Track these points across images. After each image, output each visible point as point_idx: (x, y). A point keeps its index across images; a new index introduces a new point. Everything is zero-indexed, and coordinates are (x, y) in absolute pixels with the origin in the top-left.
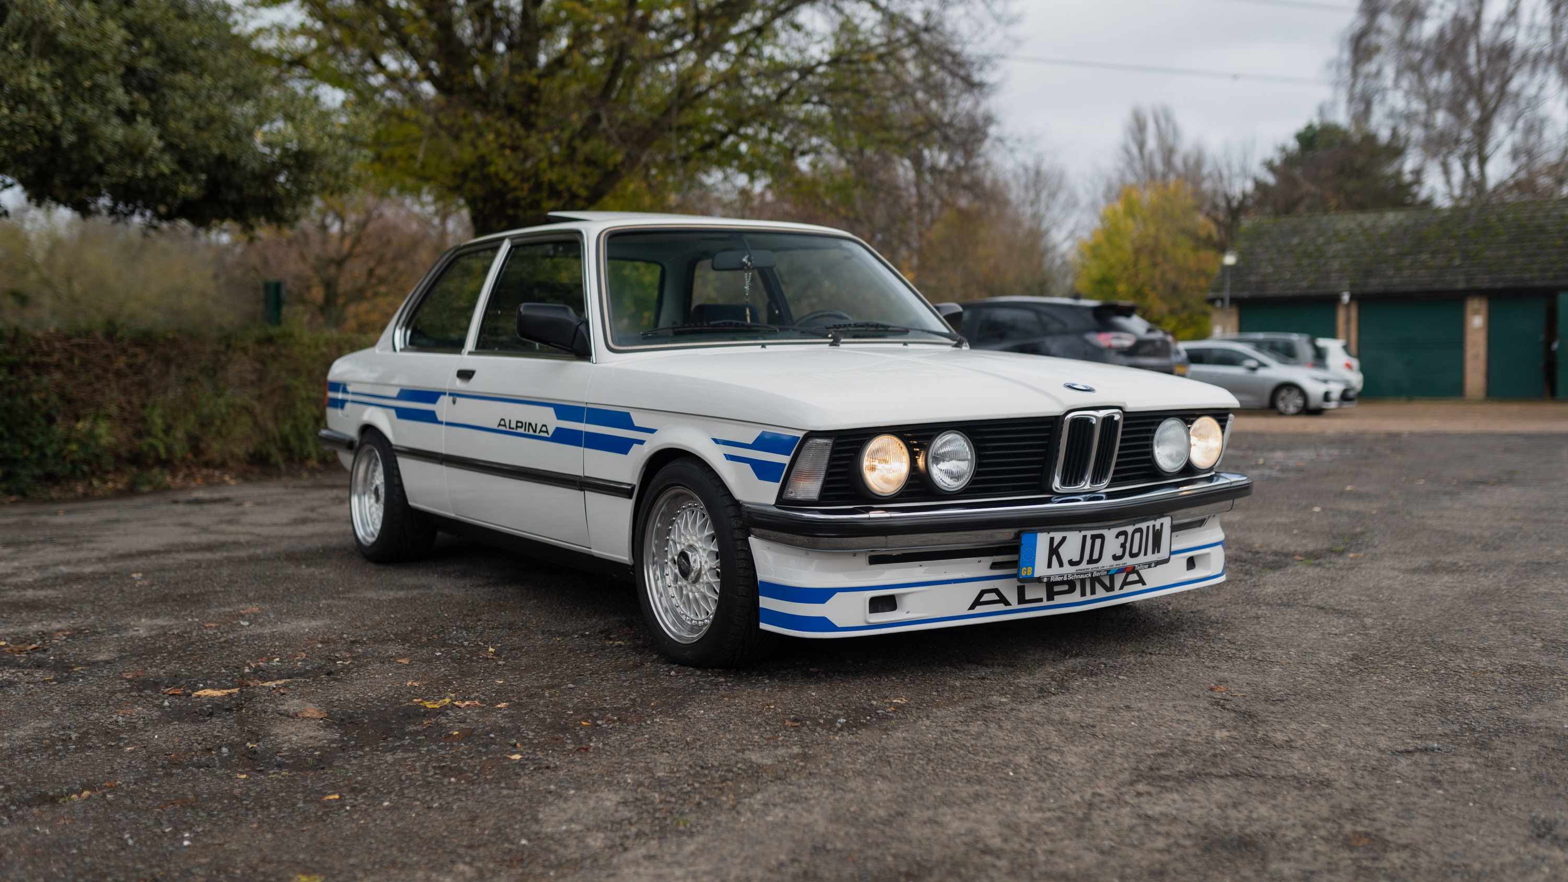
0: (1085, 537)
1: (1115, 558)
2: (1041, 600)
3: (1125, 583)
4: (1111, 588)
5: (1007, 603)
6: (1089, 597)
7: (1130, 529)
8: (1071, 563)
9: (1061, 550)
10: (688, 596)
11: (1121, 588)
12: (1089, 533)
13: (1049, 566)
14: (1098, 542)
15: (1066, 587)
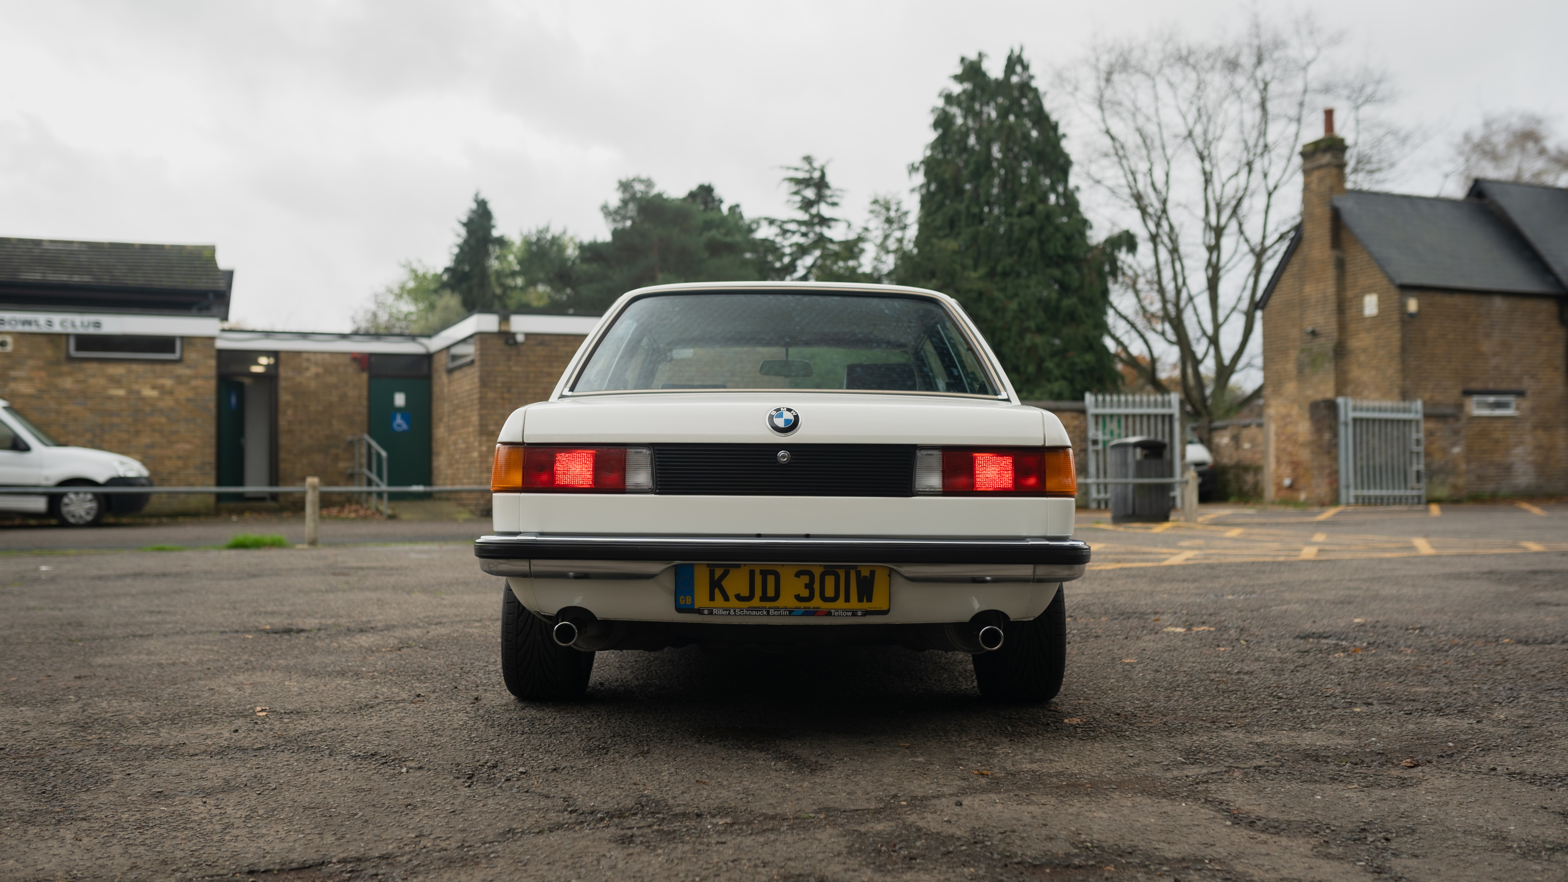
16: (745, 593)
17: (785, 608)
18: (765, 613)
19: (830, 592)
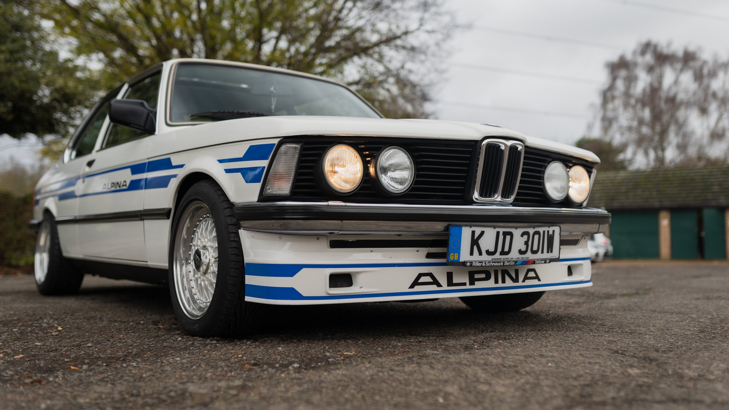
0: (498, 233)
1: (521, 252)
2: (465, 284)
3: (526, 278)
4: (516, 280)
5: (439, 285)
6: (500, 285)
7: (531, 231)
8: (488, 253)
9: (481, 242)
10: (201, 284)
11: (524, 281)
12: (501, 230)
13: (472, 254)
14: (508, 238)
15: (483, 276)
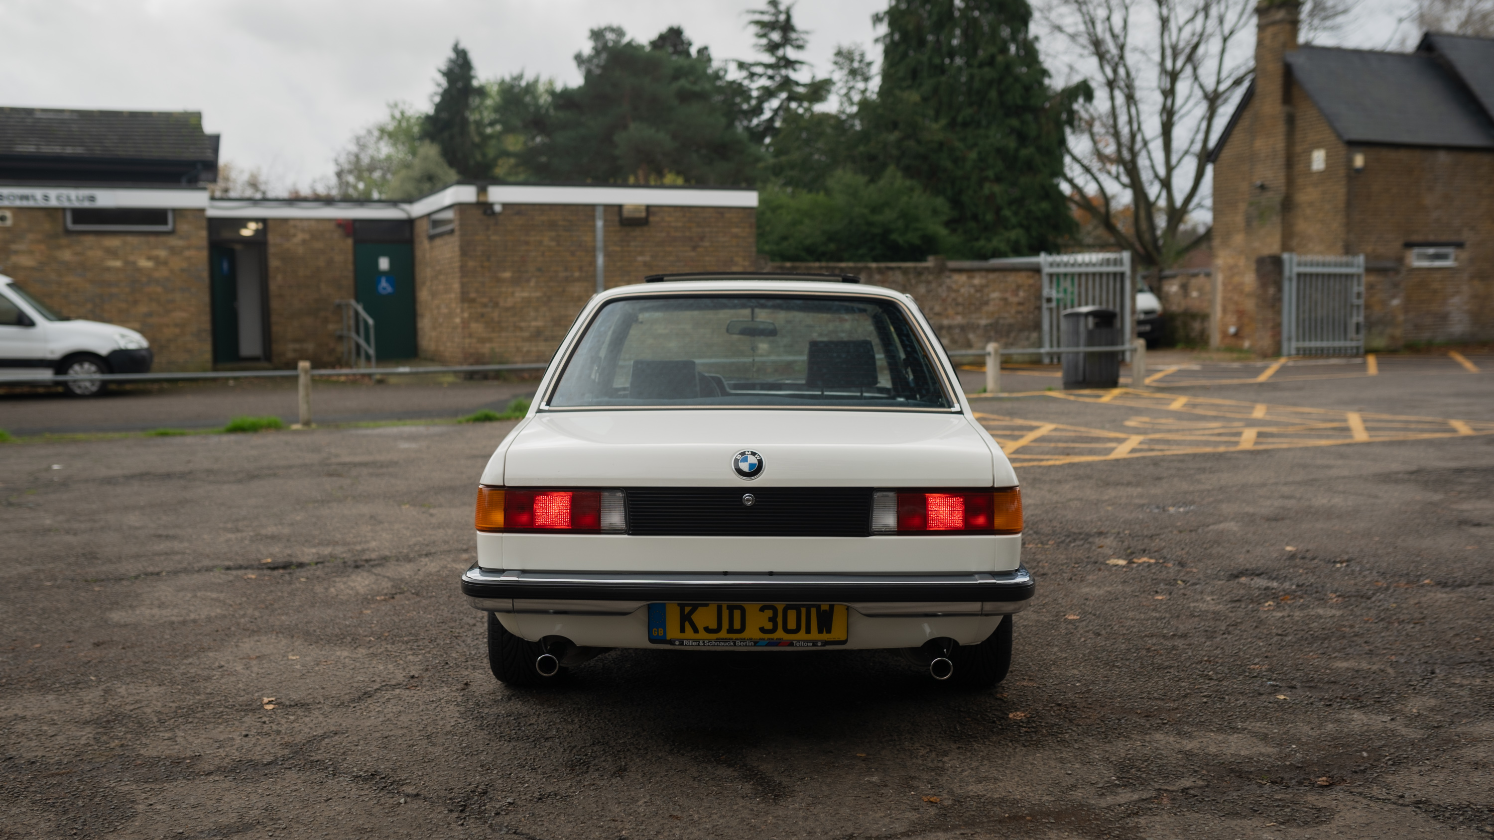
16: (713, 625)
17: (751, 639)
18: (732, 644)
19: (792, 625)
